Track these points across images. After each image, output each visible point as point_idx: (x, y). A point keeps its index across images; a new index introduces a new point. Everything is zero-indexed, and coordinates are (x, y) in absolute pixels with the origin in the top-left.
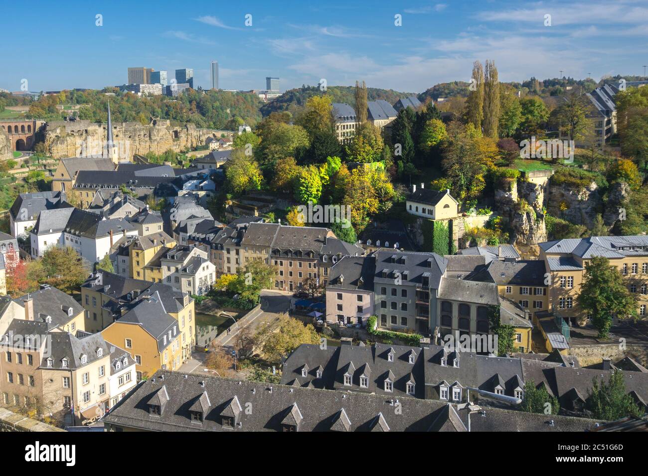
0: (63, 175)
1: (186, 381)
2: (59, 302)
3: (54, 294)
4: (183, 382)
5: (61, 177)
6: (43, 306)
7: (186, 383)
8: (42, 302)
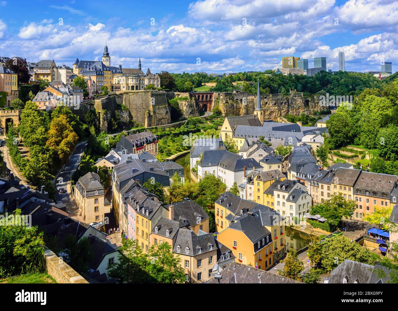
0: (226, 128)
1: (249, 272)
2: (194, 210)
3: (191, 204)
4: (246, 272)
5: (225, 130)
6: (183, 212)
7: (249, 274)
8: (183, 209)
